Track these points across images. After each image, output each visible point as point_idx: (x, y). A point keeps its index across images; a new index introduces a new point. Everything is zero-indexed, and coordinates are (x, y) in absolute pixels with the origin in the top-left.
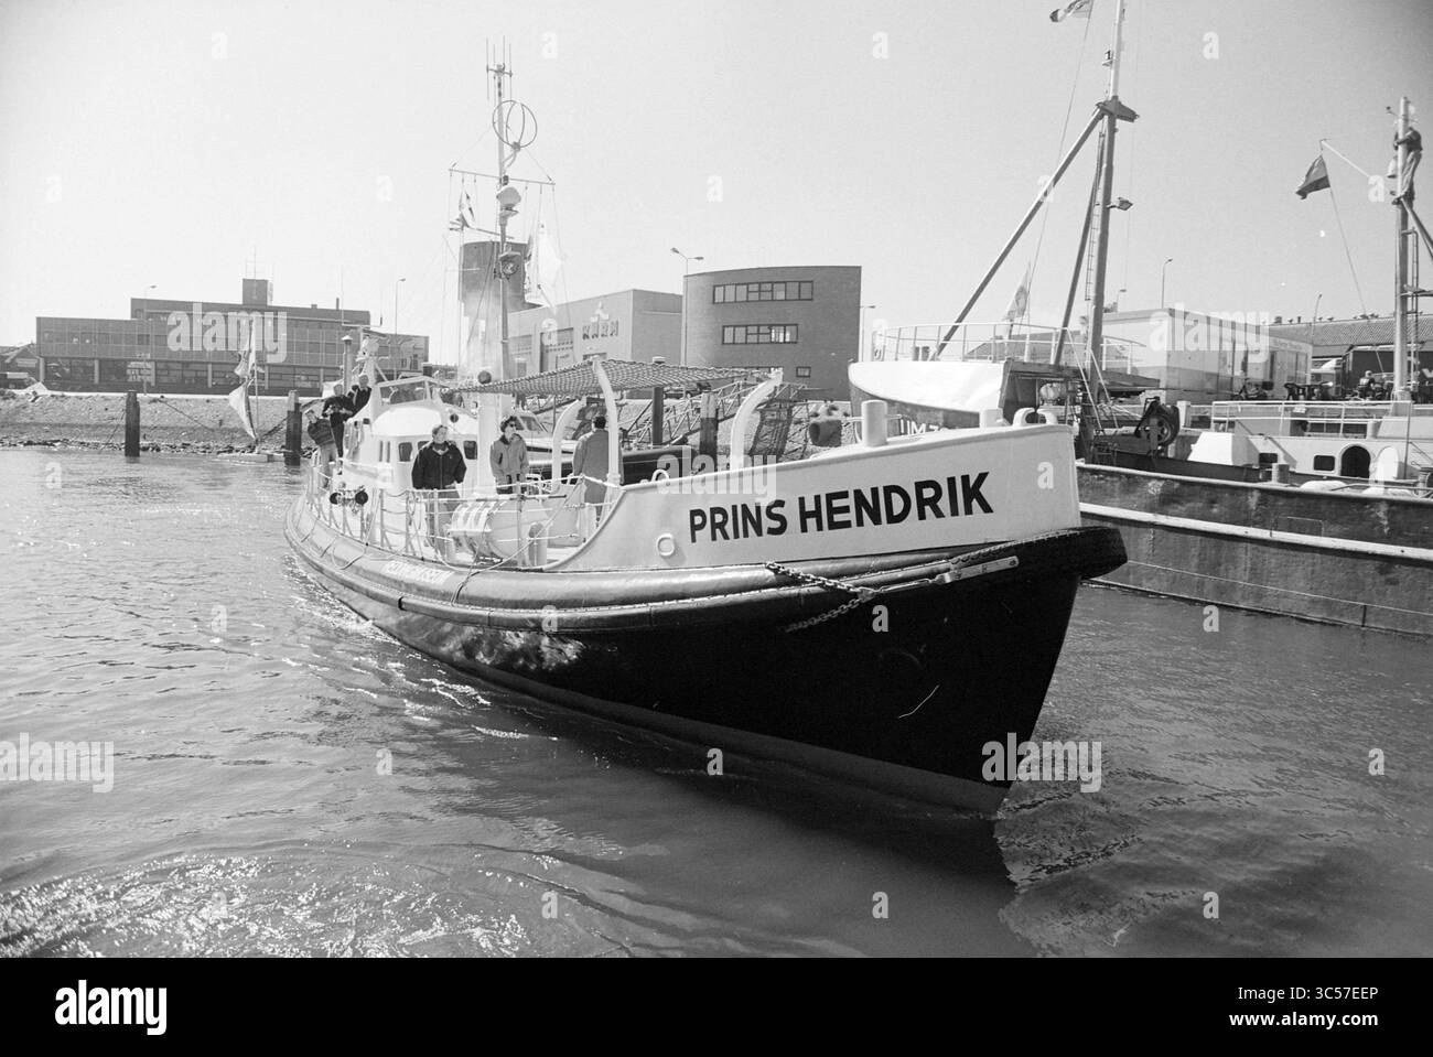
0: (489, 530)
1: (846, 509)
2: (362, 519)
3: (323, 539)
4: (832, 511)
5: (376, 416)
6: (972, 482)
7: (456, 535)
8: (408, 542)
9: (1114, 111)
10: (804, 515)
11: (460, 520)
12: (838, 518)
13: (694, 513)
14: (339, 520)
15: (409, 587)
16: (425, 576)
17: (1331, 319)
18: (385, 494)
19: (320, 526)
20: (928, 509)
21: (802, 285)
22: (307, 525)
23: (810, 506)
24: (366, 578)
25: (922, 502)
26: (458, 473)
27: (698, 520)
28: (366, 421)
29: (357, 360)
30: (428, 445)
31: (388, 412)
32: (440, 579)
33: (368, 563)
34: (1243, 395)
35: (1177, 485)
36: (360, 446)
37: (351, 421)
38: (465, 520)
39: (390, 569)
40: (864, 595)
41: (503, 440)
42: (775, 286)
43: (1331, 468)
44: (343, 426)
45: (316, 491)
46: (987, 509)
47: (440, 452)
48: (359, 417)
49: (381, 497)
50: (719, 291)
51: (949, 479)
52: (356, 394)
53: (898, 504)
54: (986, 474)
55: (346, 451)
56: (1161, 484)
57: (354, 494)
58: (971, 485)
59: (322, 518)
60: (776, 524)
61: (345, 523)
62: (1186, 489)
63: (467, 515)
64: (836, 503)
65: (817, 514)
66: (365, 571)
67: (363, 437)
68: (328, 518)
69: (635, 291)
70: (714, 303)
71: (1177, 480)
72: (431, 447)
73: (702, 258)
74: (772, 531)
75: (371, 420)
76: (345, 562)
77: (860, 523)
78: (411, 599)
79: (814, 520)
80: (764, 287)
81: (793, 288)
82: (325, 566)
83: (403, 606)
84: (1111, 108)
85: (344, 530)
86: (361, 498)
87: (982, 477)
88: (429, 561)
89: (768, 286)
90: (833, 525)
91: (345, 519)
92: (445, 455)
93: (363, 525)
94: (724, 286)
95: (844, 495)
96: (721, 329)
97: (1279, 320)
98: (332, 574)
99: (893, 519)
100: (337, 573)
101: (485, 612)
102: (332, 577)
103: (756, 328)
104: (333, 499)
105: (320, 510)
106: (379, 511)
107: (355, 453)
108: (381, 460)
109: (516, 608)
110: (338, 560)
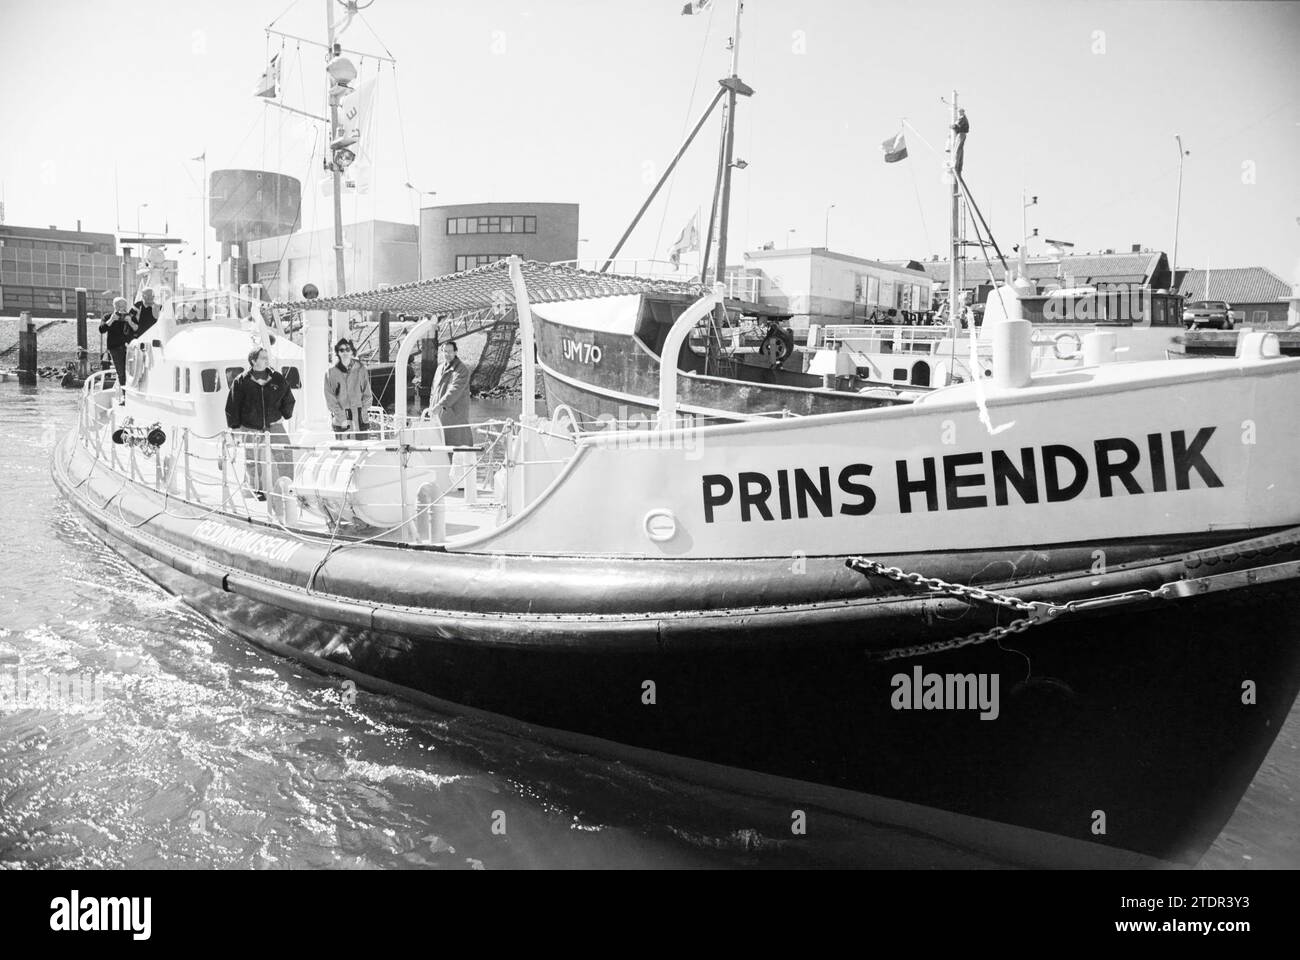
0: (353, 489)
1: (978, 480)
2: (158, 464)
3: (106, 487)
4: (952, 481)
5: (170, 335)
6: (1188, 442)
7: (302, 494)
8: (226, 495)
9: (734, 88)
10: (906, 488)
11: (307, 474)
12: (963, 492)
13: (709, 481)
14: (125, 460)
15: (234, 559)
16: (259, 547)
17: (975, 259)
18: (189, 434)
19: (99, 468)
20: (1116, 481)
21: (527, 219)
22: (82, 467)
23: (916, 474)
24: (169, 541)
25: (1106, 471)
26: (285, 407)
27: (717, 490)
28: (156, 343)
29: (138, 272)
30: (244, 374)
31: (184, 332)
32: (284, 552)
33: (172, 521)
34: (873, 320)
35: (759, 391)
36: (149, 373)
37: (135, 343)
38: (315, 474)
39: (205, 532)
40: (1038, 614)
41: (340, 366)
42: (502, 219)
43: (905, 378)
44: (125, 348)
45: (91, 424)
46: (1213, 481)
47: (261, 382)
48: (147, 337)
49: (184, 437)
50: (452, 223)
51: (1151, 437)
52: (139, 311)
53: (1066, 472)
54: (1212, 430)
55: (129, 379)
56: (748, 390)
57: (146, 435)
58: (1188, 445)
59: (101, 458)
60: (858, 500)
61: (134, 466)
62: (765, 394)
63: (318, 469)
64: (961, 471)
65: (928, 486)
66: (168, 532)
67: (151, 362)
68: (109, 457)
69: (375, 221)
70: (447, 233)
71: (759, 387)
72: (248, 376)
73: (434, 193)
74: (847, 509)
75: (163, 343)
76: (137, 517)
77: (1002, 500)
78: (240, 578)
79: (923, 494)
80: (492, 220)
81: (518, 222)
82: (109, 522)
83: (230, 587)
84: (731, 85)
85: (133, 475)
86: (156, 438)
87: (1205, 434)
88: (260, 523)
89: (496, 220)
90: (955, 503)
91: (133, 461)
92: (267, 385)
93: (159, 470)
94: (457, 219)
95: (976, 458)
96: (454, 258)
97: (936, 258)
98: (122, 534)
99: (1056, 494)
100: (127, 533)
101: (364, 608)
102: (122, 537)
103: (485, 258)
104: (117, 438)
105: (98, 448)
106: (183, 454)
107: (141, 381)
108: (177, 389)
109: (414, 604)
110: (129, 515)
